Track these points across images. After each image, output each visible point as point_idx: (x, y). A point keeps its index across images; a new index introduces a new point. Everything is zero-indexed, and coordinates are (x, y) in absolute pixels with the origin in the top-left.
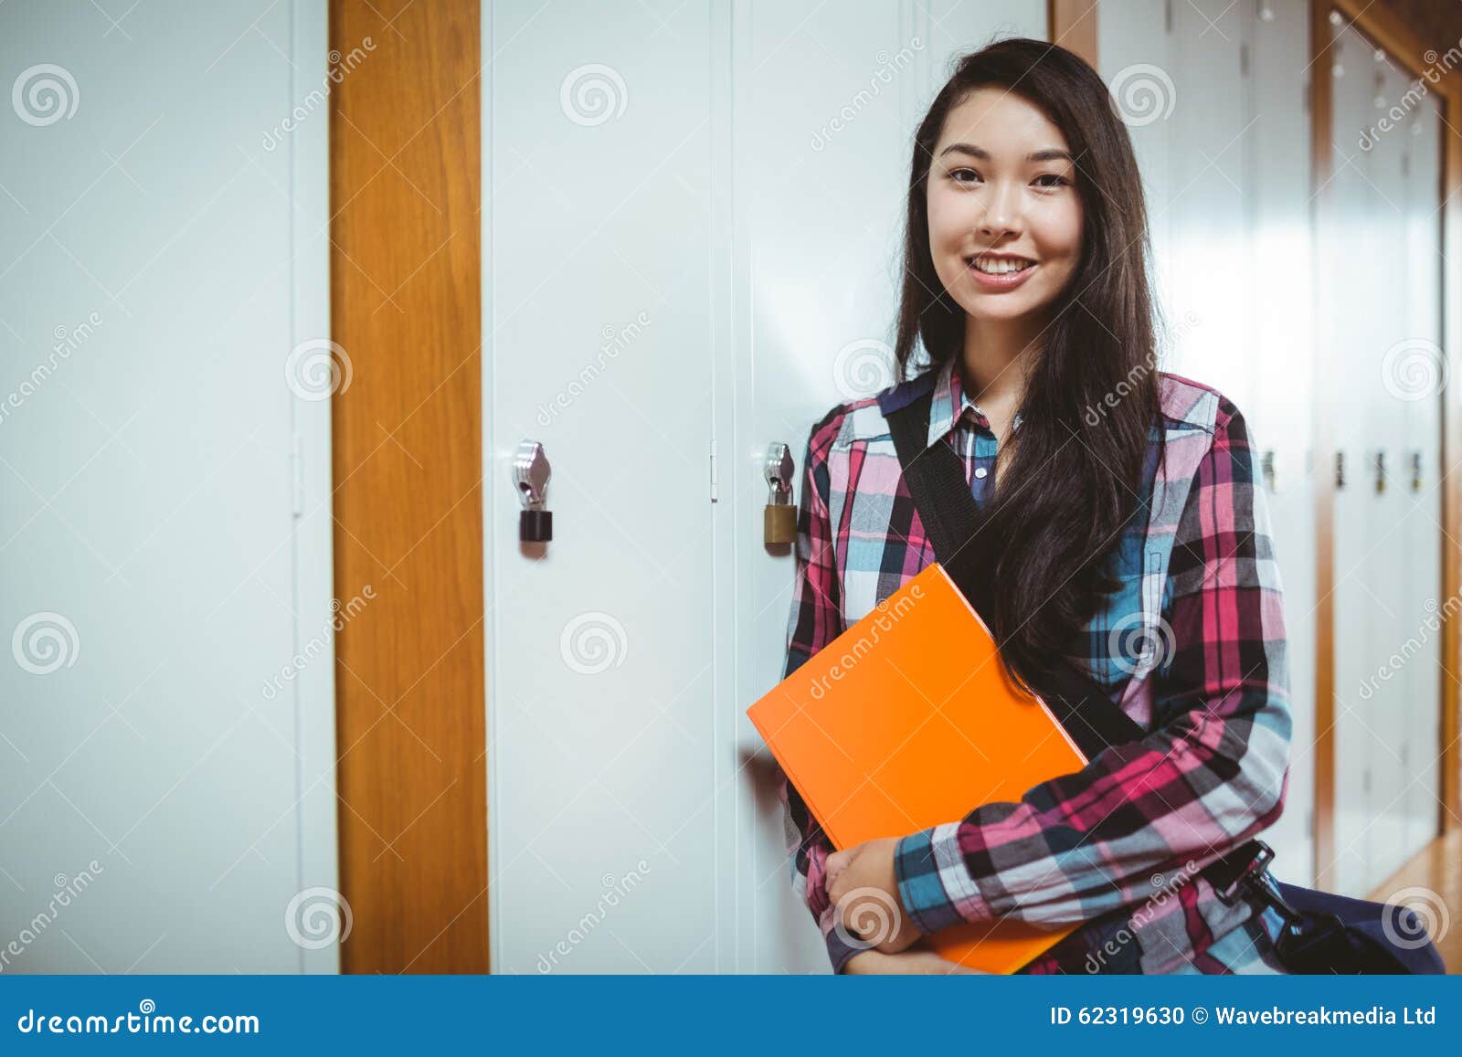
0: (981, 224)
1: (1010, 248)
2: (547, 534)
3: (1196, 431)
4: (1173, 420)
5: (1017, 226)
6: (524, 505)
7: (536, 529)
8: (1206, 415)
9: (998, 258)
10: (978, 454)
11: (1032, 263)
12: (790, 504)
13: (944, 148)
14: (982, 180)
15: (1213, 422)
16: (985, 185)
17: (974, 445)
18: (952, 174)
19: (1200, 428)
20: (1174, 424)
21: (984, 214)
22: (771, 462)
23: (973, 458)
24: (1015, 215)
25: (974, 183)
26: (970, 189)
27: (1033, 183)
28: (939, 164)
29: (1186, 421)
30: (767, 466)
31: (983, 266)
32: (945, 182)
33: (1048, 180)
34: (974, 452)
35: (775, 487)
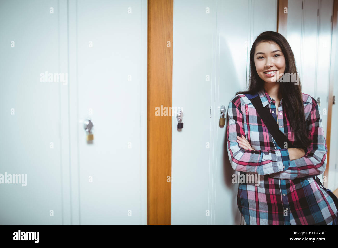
0: (266, 66)
1: (272, 69)
2: (182, 127)
3: (309, 104)
4: (304, 102)
5: (272, 65)
6: (178, 122)
7: (180, 126)
8: (310, 101)
9: (270, 71)
10: (272, 108)
11: (276, 71)
12: (224, 118)
13: (256, 53)
14: (264, 58)
15: (312, 102)
16: (265, 59)
17: (271, 106)
18: (258, 58)
19: (310, 103)
20: (305, 103)
21: (266, 64)
22: (221, 109)
23: (271, 109)
24: (271, 63)
25: (263, 59)
26: (263, 60)
27: (274, 57)
28: (256, 57)
29: (307, 102)
30: (221, 110)
31: (268, 73)
32: (257, 60)
33: (276, 56)
34: (271, 107)
35: (222, 114)
